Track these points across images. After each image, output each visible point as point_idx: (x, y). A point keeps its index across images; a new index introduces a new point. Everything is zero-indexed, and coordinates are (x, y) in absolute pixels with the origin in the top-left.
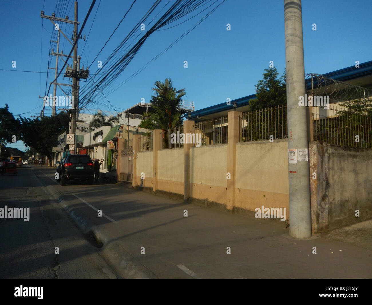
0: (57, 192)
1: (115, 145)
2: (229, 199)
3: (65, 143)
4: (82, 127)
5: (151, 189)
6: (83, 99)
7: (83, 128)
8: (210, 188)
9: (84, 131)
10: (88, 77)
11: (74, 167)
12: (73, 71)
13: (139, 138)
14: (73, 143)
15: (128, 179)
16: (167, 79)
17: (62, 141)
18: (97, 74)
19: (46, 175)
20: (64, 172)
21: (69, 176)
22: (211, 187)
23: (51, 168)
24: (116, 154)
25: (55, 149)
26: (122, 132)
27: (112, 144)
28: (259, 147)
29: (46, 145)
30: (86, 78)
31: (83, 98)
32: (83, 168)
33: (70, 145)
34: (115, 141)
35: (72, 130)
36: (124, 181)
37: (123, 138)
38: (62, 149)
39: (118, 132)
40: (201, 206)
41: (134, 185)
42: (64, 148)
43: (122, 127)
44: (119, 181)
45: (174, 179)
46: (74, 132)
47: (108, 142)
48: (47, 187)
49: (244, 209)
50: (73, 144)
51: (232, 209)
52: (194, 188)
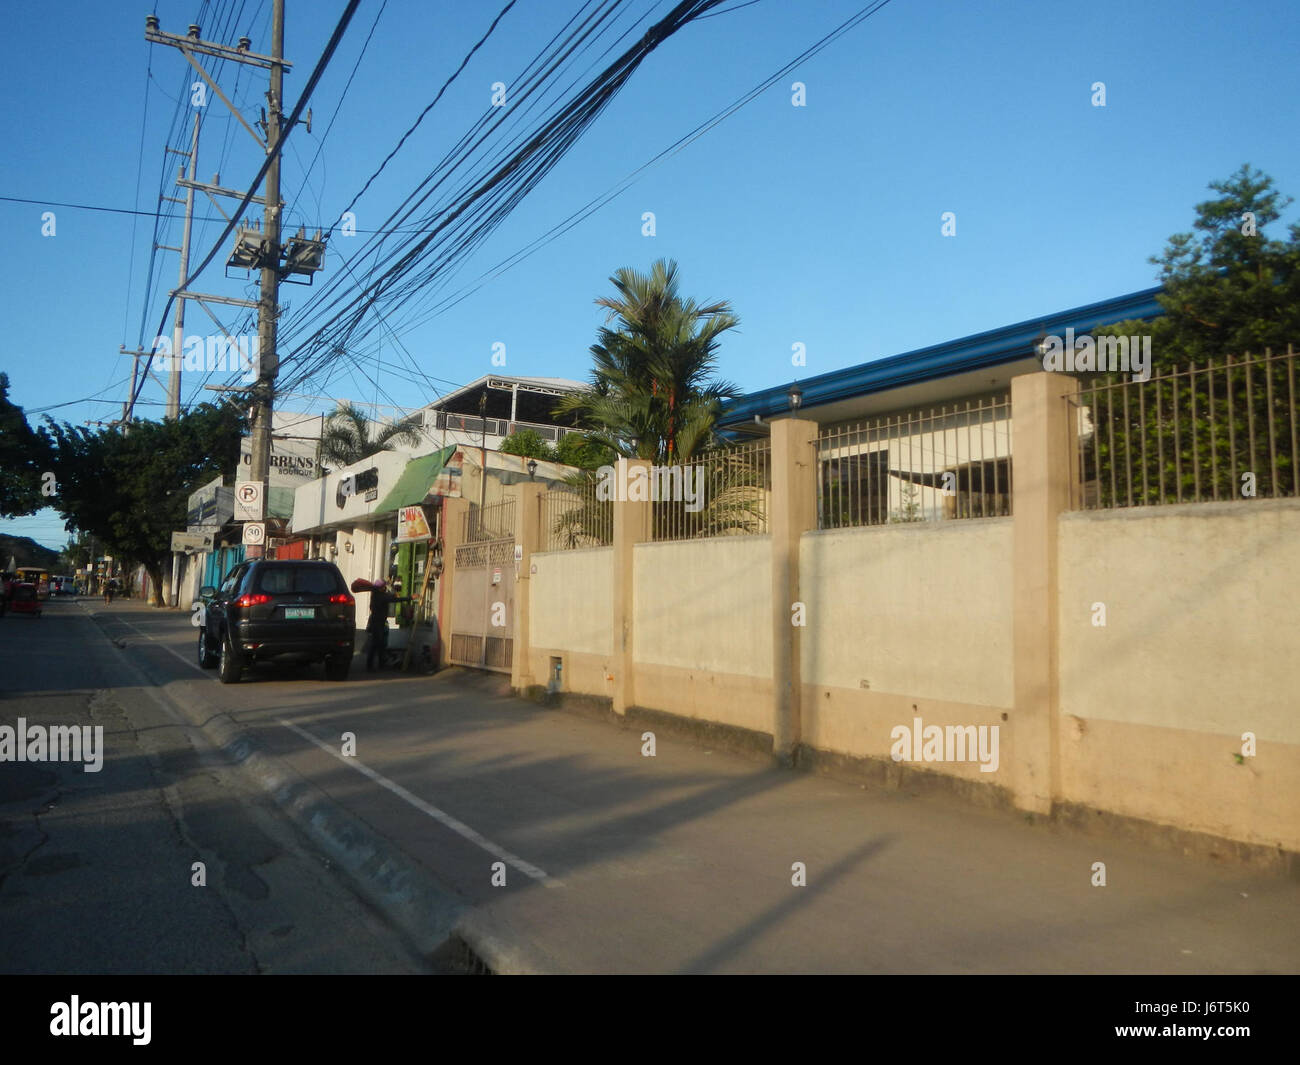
0: (218, 712)
1: (432, 526)
2: (1030, 766)
3: (217, 517)
4: (290, 458)
5: (603, 704)
6: (309, 345)
7: (293, 461)
8: (913, 710)
9: (297, 472)
10: (321, 267)
11: (276, 609)
12: (263, 244)
13: (539, 497)
14: (259, 516)
15: (486, 660)
16: (660, 264)
17: (207, 510)
18: (392, 231)
19: (151, 638)
20: (238, 628)
21: (255, 645)
22: (915, 707)
23: (161, 609)
24: (437, 561)
25: (179, 540)
26: (458, 473)
27: (418, 520)
28: (1199, 529)
29: (144, 527)
30: (311, 273)
31: (312, 339)
32: (310, 613)
33: (246, 525)
34: (433, 508)
35: (256, 469)
36: (468, 664)
37: (461, 497)
38: (207, 541)
39: (443, 473)
40: (866, 789)
41: (518, 682)
42: (216, 534)
43: (460, 456)
44: (446, 667)
45: (716, 666)
46: (263, 475)
47: (403, 513)
48: (167, 688)
49: (1116, 811)
50: (260, 522)
51: (1047, 812)
52: (823, 705)
